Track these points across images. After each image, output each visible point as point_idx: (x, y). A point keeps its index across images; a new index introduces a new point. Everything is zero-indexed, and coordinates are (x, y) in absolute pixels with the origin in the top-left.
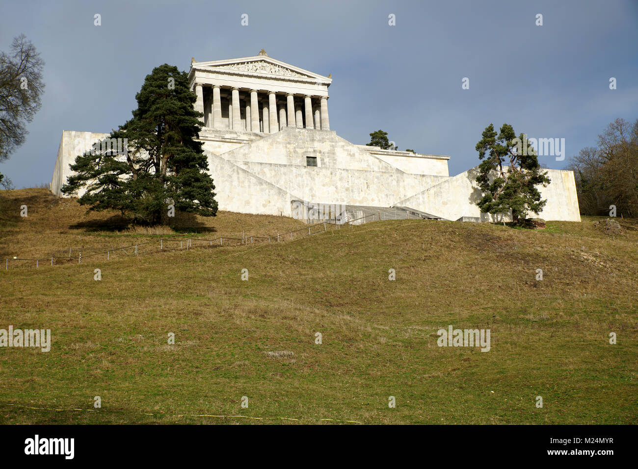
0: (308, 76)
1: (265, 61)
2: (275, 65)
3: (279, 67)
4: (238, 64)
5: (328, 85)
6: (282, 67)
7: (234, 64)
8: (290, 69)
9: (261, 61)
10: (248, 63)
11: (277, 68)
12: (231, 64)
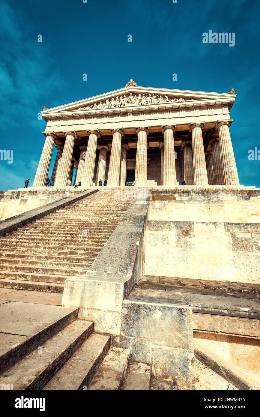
0: (195, 99)
1: (134, 94)
2: (147, 95)
3: (152, 96)
4: (98, 103)
5: (229, 105)
6: (155, 94)
7: (93, 104)
8: (167, 95)
9: (128, 95)
10: (110, 99)
11: (148, 99)
12: (89, 105)
